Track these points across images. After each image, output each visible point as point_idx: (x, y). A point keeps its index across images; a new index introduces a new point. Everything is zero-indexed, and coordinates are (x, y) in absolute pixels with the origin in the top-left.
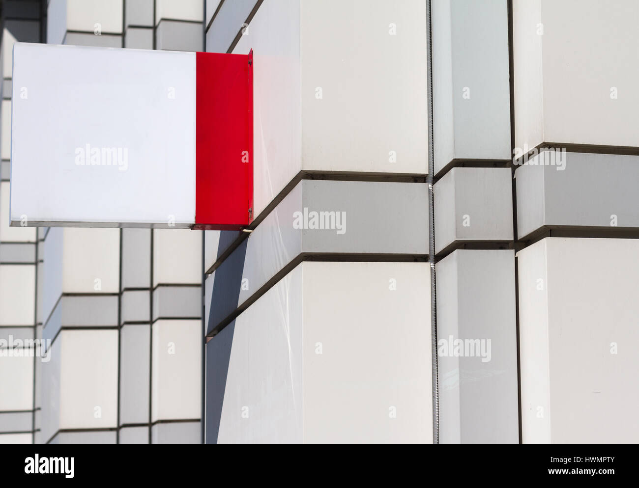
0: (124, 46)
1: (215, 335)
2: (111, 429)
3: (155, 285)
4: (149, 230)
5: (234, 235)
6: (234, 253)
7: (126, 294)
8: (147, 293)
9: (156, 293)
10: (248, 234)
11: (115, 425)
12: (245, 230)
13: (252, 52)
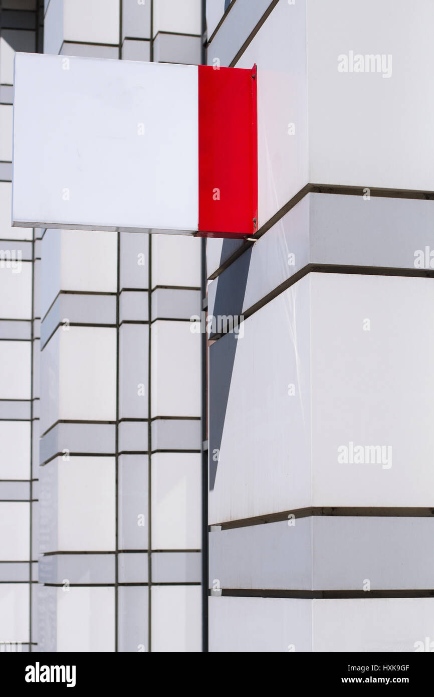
0: (120, 58)
1: (218, 339)
2: (110, 423)
3: (153, 287)
4: (147, 235)
5: (237, 243)
6: (237, 261)
7: (124, 294)
8: (146, 293)
9: (154, 294)
10: (253, 242)
11: (114, 419)
12: (249, 239)
13: (255, 67)
